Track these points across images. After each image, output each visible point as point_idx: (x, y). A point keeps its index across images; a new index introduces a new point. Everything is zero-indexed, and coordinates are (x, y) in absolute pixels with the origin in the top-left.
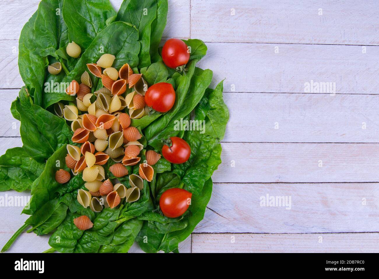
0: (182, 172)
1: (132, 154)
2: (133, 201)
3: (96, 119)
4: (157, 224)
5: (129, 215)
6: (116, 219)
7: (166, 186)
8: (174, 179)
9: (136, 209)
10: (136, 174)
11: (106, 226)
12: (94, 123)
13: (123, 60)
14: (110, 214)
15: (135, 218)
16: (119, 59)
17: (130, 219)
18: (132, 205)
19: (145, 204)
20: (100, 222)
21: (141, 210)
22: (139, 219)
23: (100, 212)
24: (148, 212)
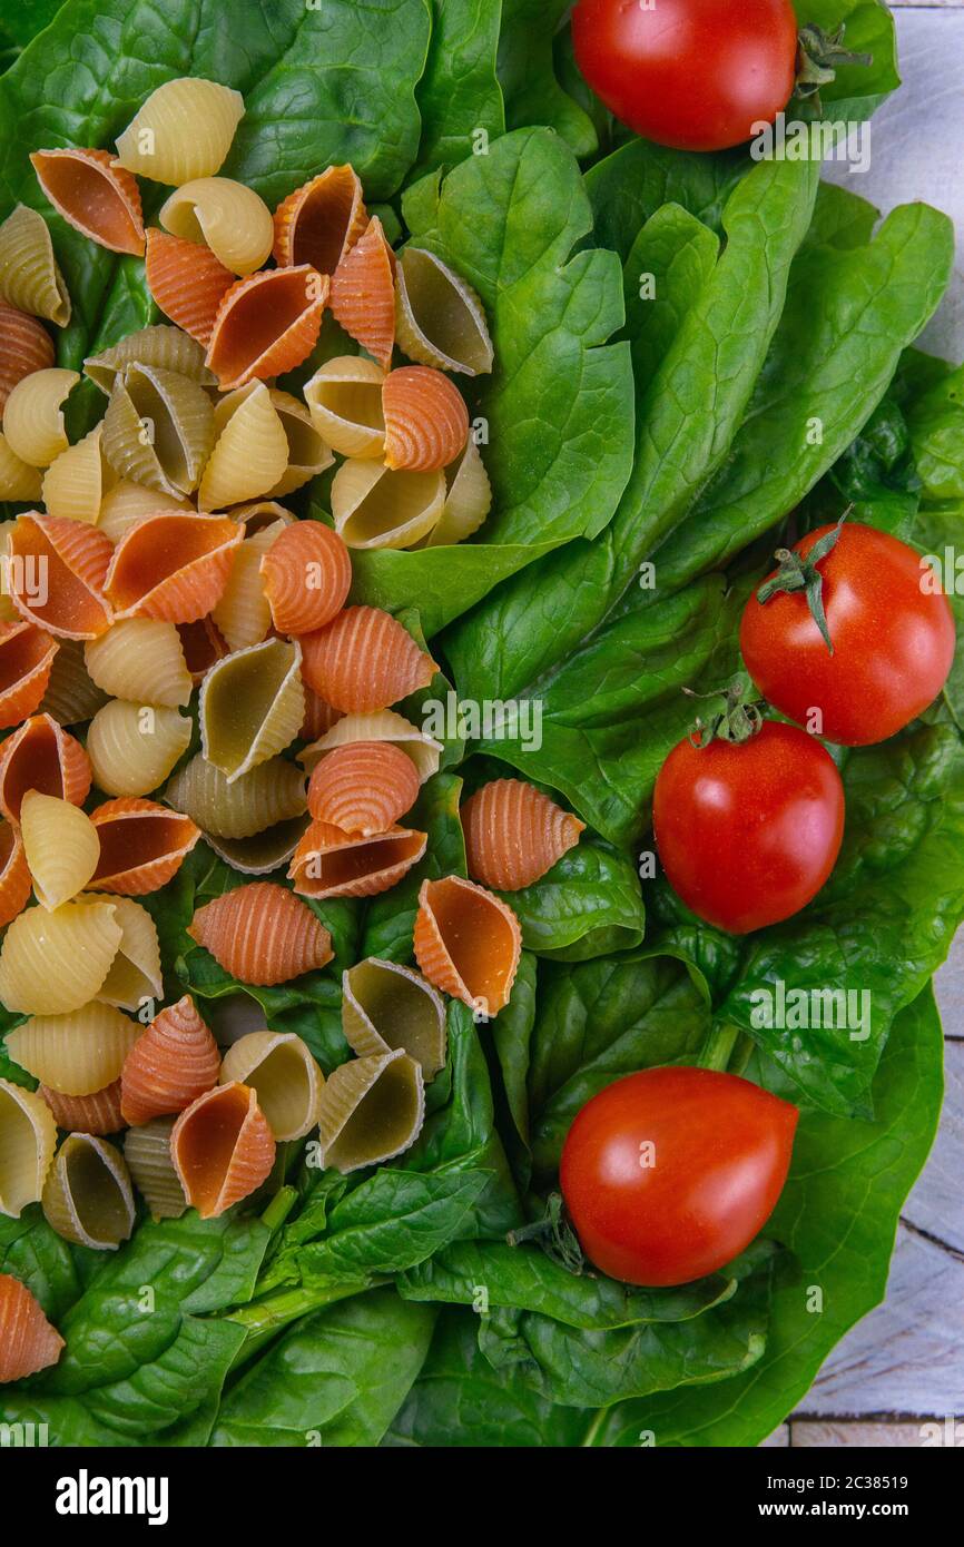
0: (720, 953)
1: (363, 806)
2: (372, 1162)
3: (109, 546)
4: (545, 1336)
5: (340, 1267)
6: (238, 1300)
7: (604, 1059)
8: (660, 1005)
9: (396, 1221)
10: (393, 959)
11: (156, 1350)
12: (96, 579)
13: (305, 127)
14: (194, 1261)
15: (383, 1294)
16: (270, 118)
17: (341, 1294)
18: (365, 1188)
19: (463, 1178)
20: (118, 1324)
21: (430, 1228)
22: (409, 1297)
23: (114, 1246)
24: (480, 1243)
